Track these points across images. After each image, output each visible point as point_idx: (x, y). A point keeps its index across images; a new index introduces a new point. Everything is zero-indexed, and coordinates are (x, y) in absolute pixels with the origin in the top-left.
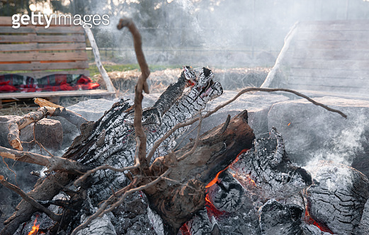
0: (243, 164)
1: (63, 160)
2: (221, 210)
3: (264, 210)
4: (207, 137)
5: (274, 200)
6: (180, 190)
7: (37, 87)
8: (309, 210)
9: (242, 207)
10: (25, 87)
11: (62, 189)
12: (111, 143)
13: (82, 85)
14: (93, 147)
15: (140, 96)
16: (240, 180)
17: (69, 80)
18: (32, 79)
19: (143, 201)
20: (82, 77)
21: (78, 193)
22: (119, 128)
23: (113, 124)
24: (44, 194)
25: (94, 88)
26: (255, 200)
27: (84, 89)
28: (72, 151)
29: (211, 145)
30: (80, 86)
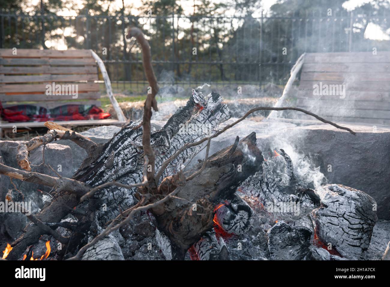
0: (251, 187)
1: (71, 181)
2: (229, 232)
3: (273, 232)
4: (215, 159)
5: (283, 222)
6: (188, 211)
7: (49, 117)
8: (318, 233)
9: (250, 229)
10: (38, 117)
11: (70, 212)
12: (120, 165)
13: (94, 115)
14: (102, 169)
15: (148, 113)
16: (249, 203)
17: (81, 110)
18: (45, 110)
19: (151, 224)
20: (94, 108)
21: (86, 215)
22: (128, 150)
23: (122, 146)
24: (52, 216)
25: (106, 118)
26: (264, 223)
27: (95, 118)
28: (81, 173)
29: (219, 166)
30: (92, 116)
